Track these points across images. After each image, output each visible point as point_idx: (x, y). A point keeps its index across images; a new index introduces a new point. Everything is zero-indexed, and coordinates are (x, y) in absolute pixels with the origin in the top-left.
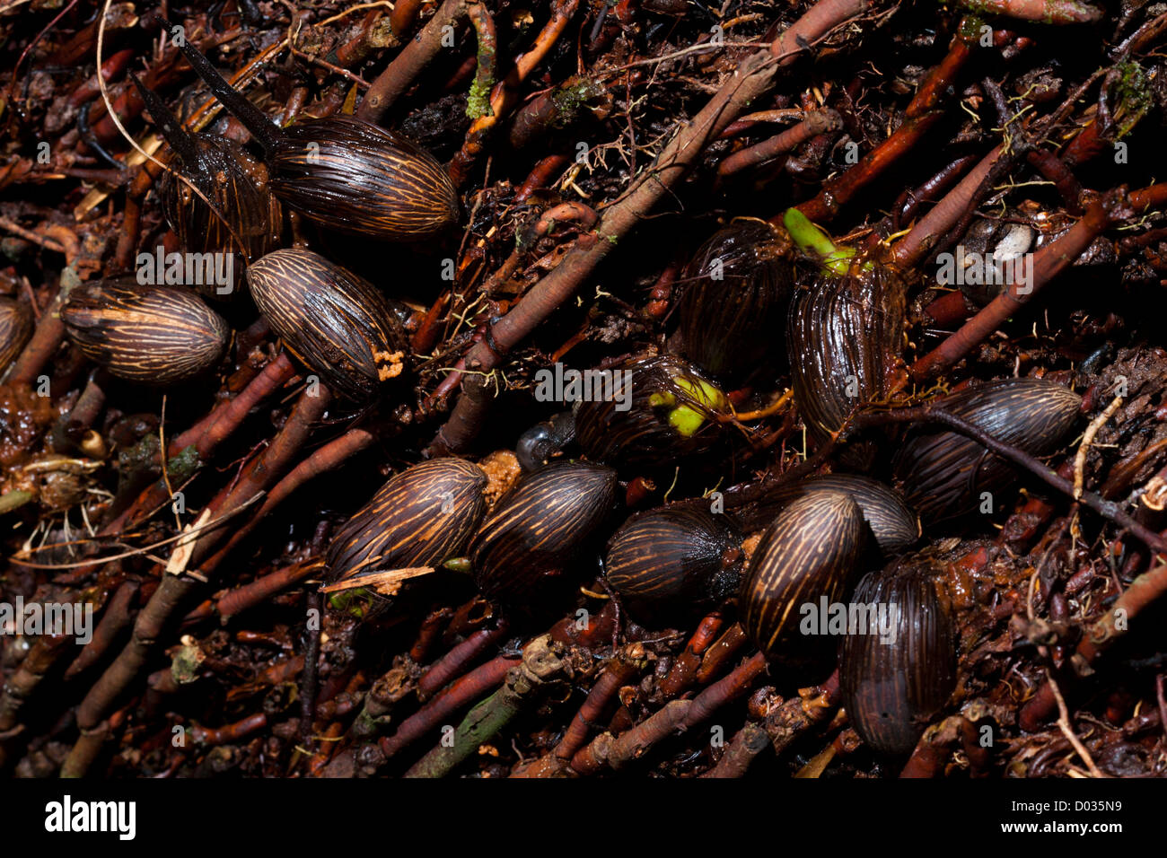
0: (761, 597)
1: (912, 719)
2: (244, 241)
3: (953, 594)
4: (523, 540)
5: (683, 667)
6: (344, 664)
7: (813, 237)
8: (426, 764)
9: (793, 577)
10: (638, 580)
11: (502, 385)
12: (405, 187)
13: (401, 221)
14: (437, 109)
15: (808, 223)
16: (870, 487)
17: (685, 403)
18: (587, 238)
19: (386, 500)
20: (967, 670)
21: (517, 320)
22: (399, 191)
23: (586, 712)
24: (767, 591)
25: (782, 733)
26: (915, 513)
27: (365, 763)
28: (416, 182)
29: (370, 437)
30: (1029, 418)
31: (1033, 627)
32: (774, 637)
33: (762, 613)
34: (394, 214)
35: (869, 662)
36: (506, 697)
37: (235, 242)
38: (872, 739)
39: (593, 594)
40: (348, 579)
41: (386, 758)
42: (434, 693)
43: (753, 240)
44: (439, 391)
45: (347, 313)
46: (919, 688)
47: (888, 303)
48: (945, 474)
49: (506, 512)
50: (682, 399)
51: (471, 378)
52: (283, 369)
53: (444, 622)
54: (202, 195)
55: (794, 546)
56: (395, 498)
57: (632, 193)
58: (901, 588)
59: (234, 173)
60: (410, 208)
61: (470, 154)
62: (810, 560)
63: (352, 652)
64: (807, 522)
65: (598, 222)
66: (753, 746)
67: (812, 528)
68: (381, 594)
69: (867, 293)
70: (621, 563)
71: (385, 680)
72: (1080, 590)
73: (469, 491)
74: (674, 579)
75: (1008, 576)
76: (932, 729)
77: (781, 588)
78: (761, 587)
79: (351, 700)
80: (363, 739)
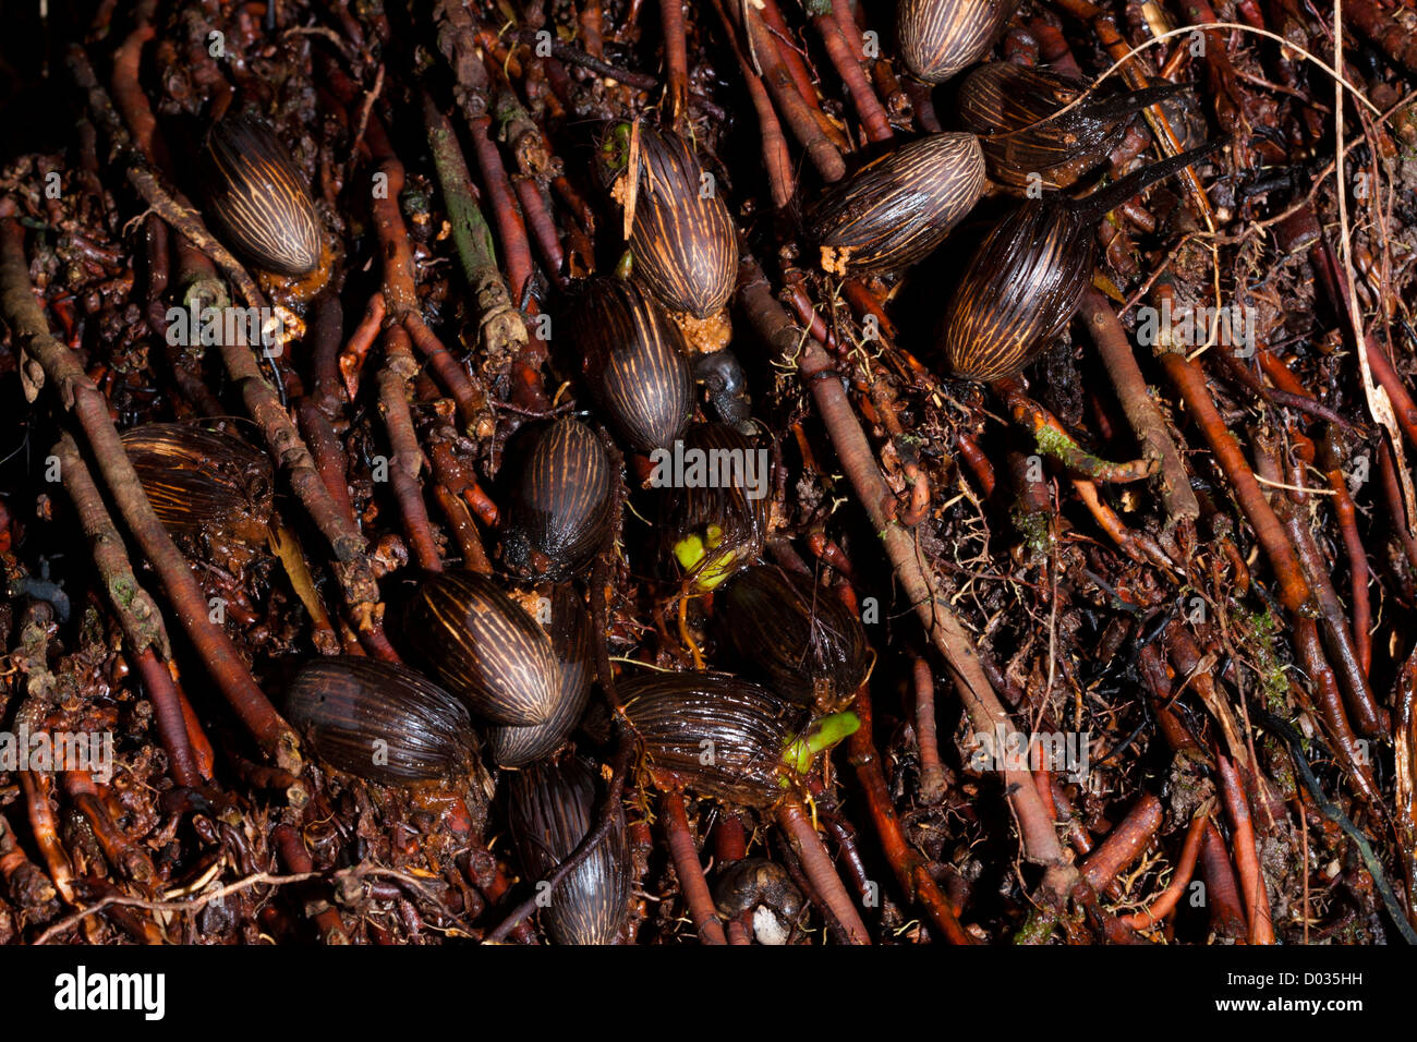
0: (473, 607)
1: (312, 723)
2: (1004, 140)
3: (428, 792)
4: (624, 348)
5: (455, 474)
6: (574, 101)
7: (829, 735)
8: (453, 157)
9: (480, 646)
10: (547, 458)
11: (781, 370)
12: (995, 338)
13: (963, 324)
14: (1072, 383)
15: (843, 735)
16: (561, 732)
17: (706, 558)
18: (892, 509)
19: (707, 212)
20: (352, 784)
21: (836, 408)
22: (992, 332)
23: (442, 357)
24: (476, 615)
25: (347, 575)
26: (524, 768)
27: (468, 98)
28: (997, 350)
29: (781, 206)
30: (579, 912)
31: (356, 883)
32: (432, 606)
33: (457, 602)
34: (971, 320)
35: (377, 698)
36: (483, 274)
37: (1005, 131)
38: (307, 676)
39: (560, 392)
40: (640, 150)
41: (469, 119)
42: (516, 192)
43: (839, 678)
44: (800, 296)
45: (897, 232)
46: (340, 740)
47: (743, 792)
48: (549, 814)
49: (657, 336)
50: (711, 554)
51: (795, 342)
52: (876, 131)
53: (581, 223)
54: (1057, 115)
55: (511, 656)
56: (705, 222)
57: (921, 569)
58: (441, 749)
59: (1073, 153)
60: (972, 338)
61: (1015, 406)
62: (492, 668)
63: (584, 113)
64: (530, 676)
65: (902, 525)
66: (341, 544)
67: (523, 679)
68: (616, 179)
69: (758, 775)
70: (570, 445)
71: (540, 148)
72: (401, 913)
73: (691, 300)
74: (535, 498)
75: (434, 847)
76: (296, 743)
77: (474, 630)
78: (481, 609)
79: (537, 98)
80: (494, 101)
